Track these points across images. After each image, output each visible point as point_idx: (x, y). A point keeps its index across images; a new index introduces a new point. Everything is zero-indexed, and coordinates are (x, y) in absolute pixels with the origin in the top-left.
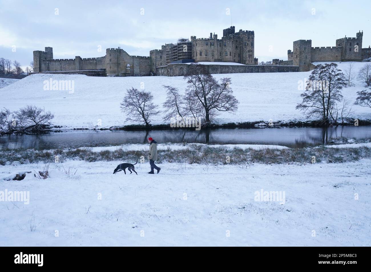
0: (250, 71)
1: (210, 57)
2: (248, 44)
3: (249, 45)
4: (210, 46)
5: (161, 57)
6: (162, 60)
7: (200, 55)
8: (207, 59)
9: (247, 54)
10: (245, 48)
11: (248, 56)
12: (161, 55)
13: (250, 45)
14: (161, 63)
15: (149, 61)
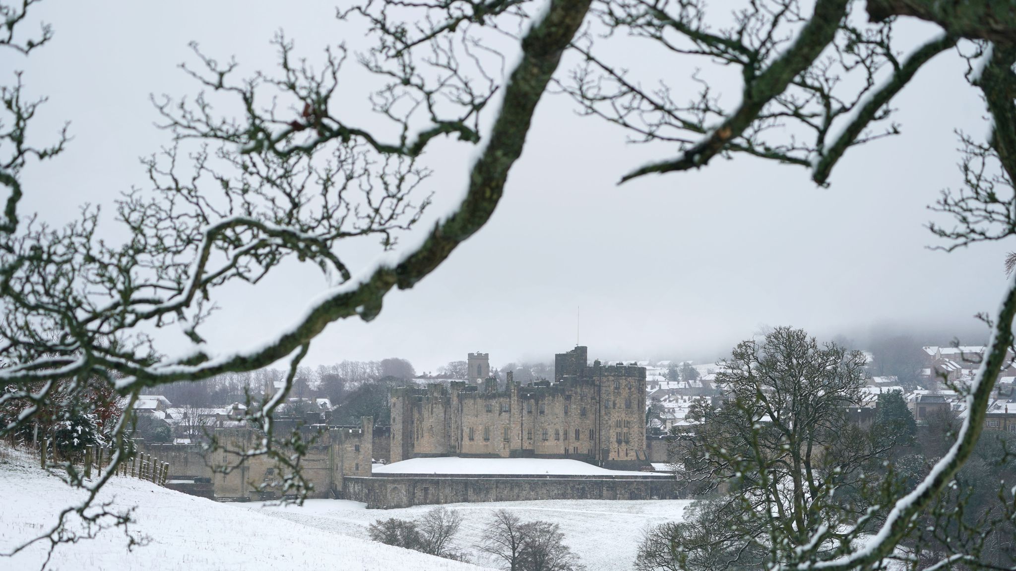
0: (577, 495)
1: (498, 444)
2: (614, 404)
3: (618, 405)
4: (500, 415)
5: (357, 449)
6: (361, 457)
7: (470, 439)
8: (490, 451)
9: (611, 431)
10: (606, 414)
11: (613, 439)
12: (357, 444)
13: (623, 406)
14: (357, 465)
15: (326, 458)
